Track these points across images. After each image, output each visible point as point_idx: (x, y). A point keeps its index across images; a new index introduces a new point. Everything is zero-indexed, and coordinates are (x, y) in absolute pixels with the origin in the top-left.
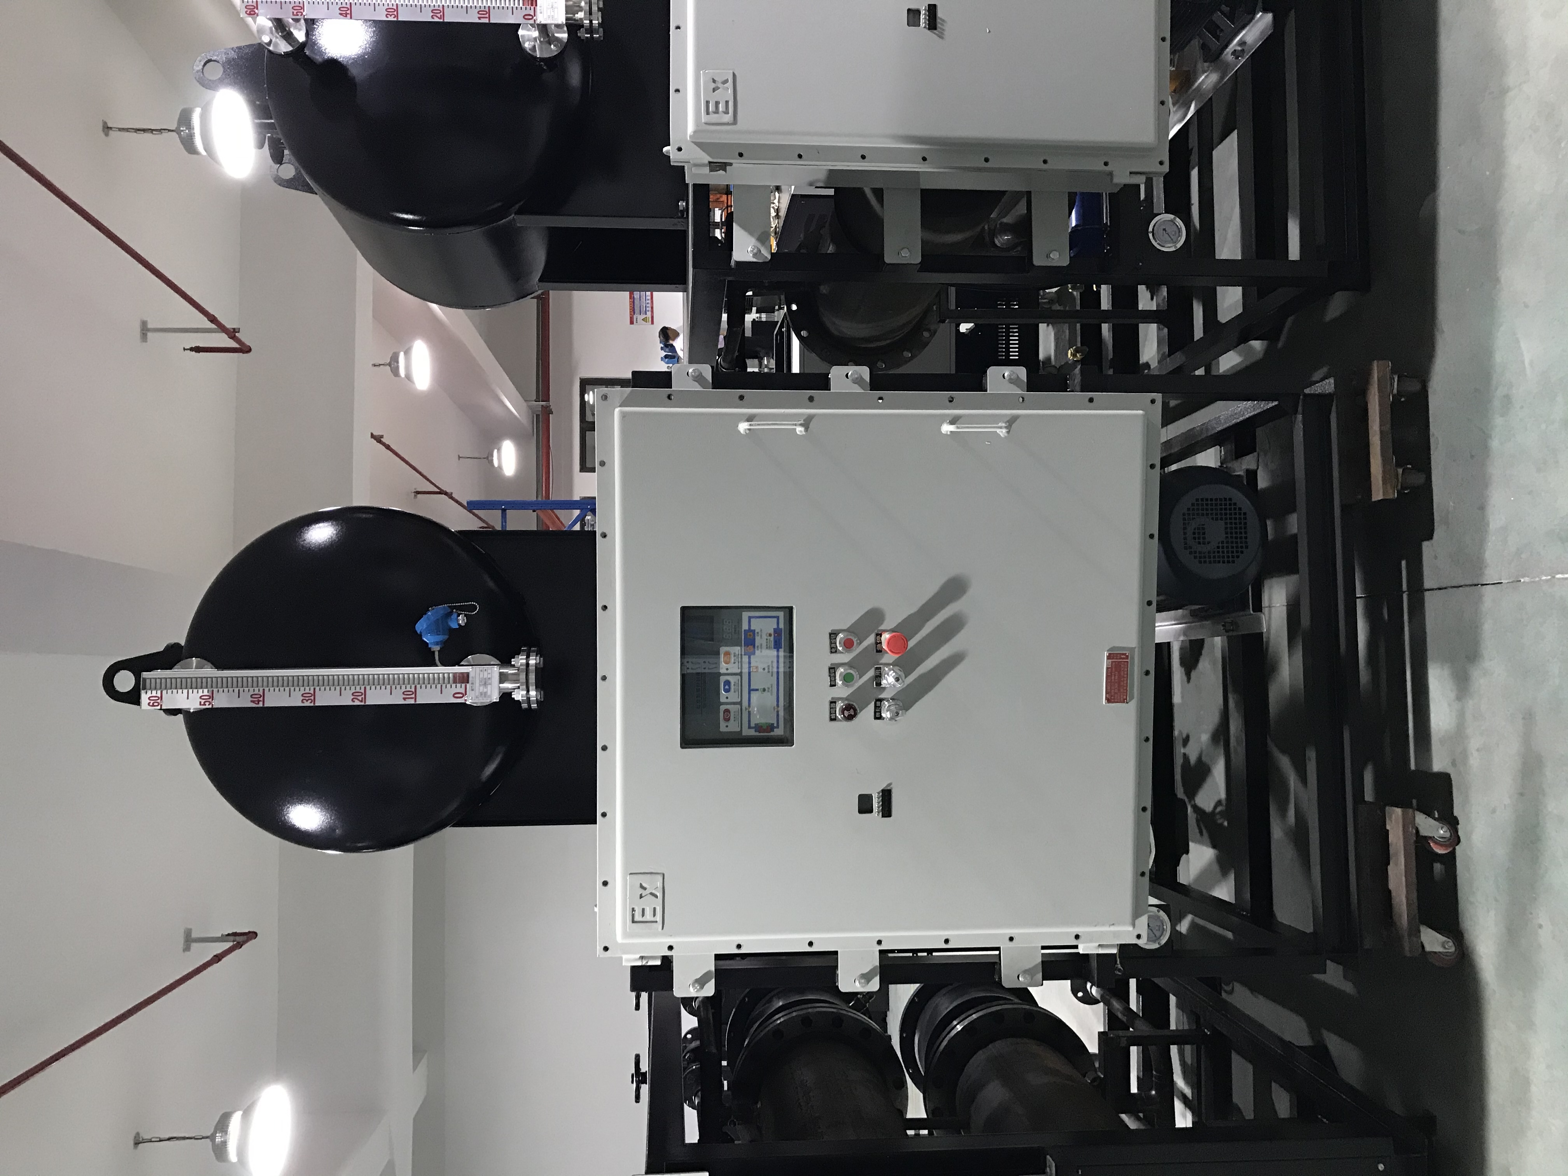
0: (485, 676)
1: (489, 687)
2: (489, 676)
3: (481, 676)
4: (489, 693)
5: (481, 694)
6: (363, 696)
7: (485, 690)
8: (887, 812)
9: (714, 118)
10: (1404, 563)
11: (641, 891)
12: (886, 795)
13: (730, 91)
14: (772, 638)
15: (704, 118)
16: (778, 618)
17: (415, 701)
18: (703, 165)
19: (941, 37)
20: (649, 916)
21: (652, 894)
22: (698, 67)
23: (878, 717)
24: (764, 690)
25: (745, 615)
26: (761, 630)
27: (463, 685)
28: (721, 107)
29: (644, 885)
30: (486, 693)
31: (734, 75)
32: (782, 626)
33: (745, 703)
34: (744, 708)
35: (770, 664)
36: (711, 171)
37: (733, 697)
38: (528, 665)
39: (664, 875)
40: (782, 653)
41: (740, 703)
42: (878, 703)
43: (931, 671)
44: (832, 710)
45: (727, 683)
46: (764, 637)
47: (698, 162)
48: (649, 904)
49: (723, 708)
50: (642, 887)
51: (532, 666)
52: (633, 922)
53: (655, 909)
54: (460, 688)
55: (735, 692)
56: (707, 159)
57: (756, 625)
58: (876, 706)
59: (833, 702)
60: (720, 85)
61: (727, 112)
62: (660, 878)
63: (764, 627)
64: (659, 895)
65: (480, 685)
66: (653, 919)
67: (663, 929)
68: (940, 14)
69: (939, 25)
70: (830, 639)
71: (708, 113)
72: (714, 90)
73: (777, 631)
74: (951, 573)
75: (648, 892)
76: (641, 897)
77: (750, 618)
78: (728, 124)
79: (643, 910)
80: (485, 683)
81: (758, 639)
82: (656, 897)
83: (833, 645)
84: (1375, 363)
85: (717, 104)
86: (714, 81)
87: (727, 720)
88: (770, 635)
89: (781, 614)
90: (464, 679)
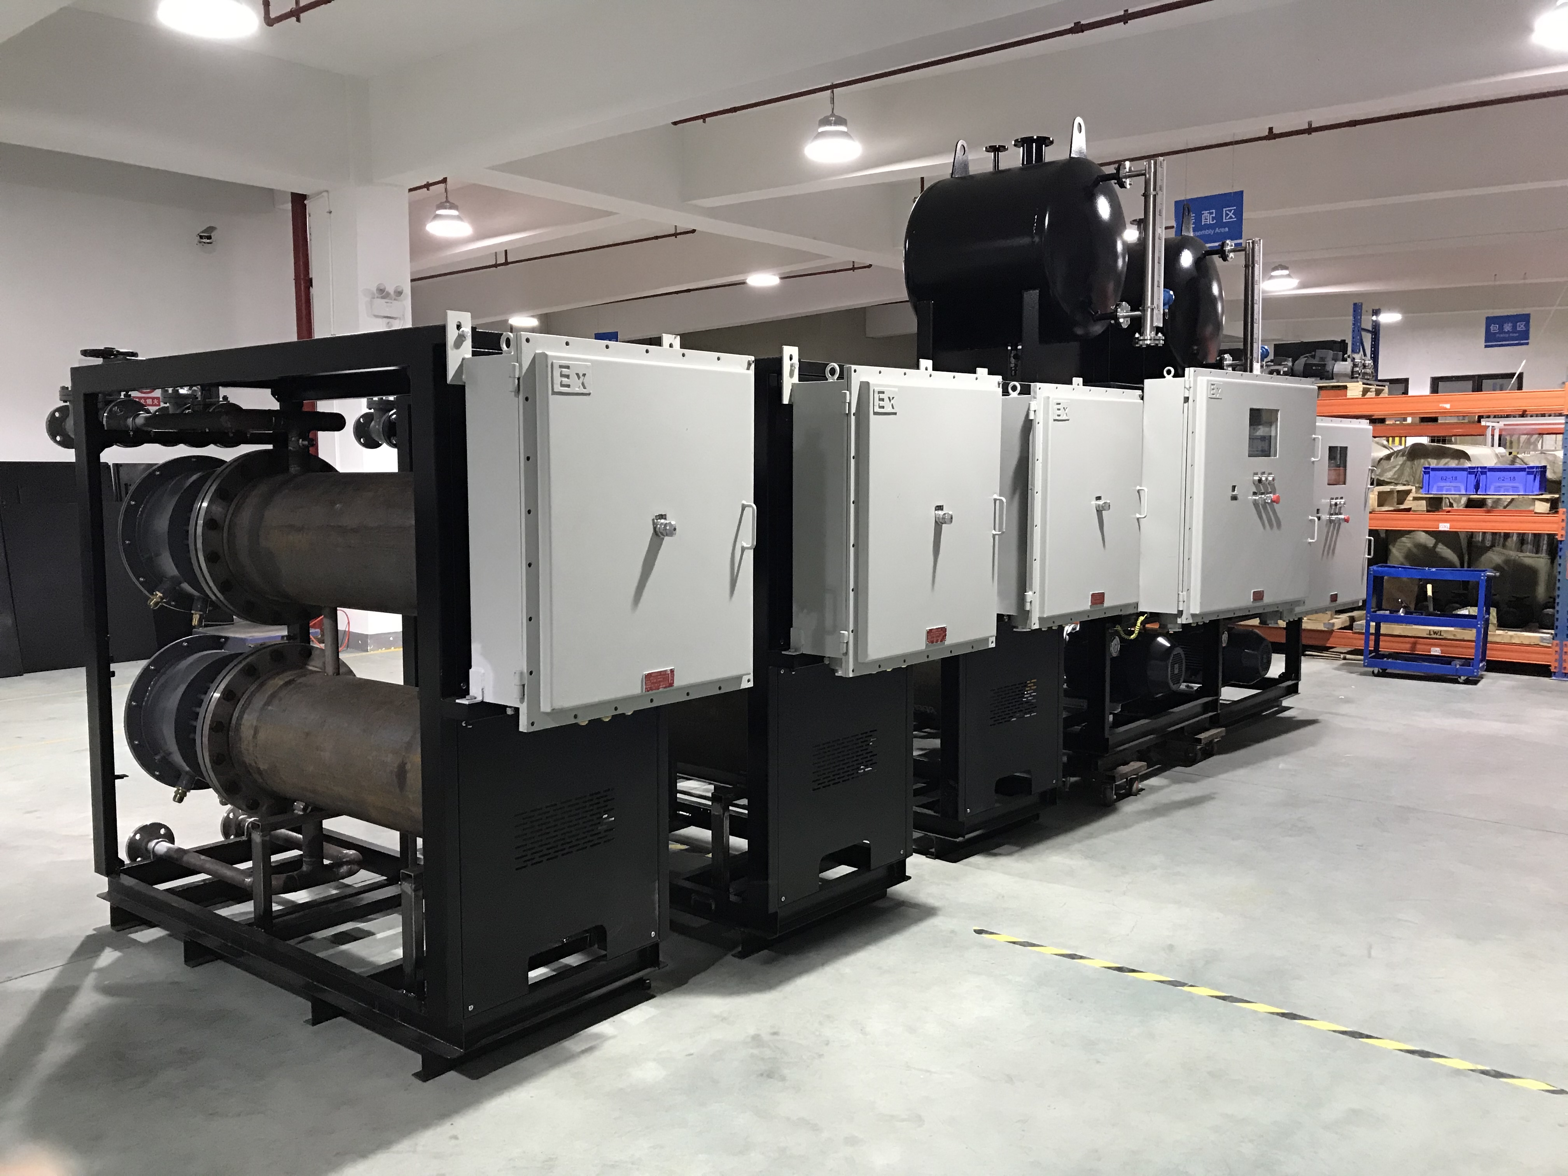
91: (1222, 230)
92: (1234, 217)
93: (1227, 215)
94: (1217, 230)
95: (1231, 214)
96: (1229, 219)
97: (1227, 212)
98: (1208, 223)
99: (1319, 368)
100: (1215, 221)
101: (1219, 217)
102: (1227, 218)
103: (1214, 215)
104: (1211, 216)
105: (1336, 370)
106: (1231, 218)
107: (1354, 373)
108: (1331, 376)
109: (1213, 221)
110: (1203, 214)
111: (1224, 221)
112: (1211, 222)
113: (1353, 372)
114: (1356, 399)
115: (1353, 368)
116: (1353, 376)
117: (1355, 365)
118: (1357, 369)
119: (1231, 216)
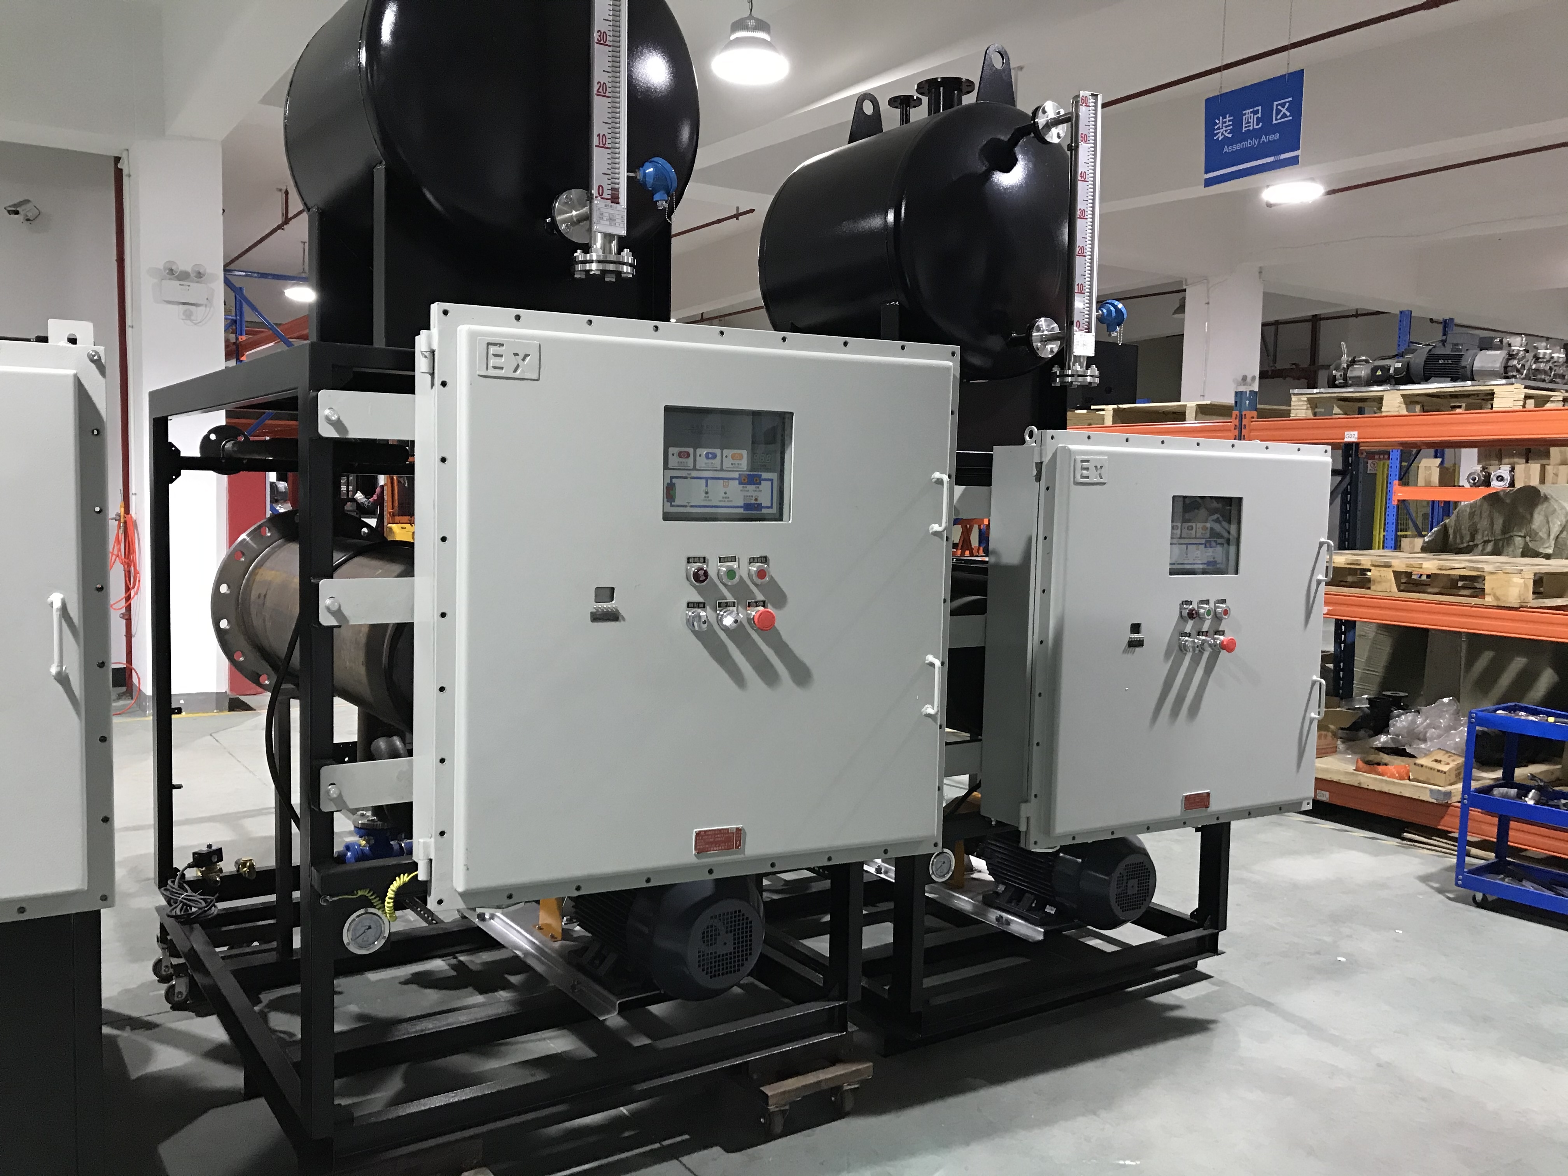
0: (617, 221)
1: (608, 223)
2: (617, 224)
3: (617, 216)
4: (602, 222)
5: (602, 214)
6: (602, 94)
7: (605, 218)
8: (597, 617)
9: (1079, 465)
10: (686, 1137)
11: (521, 356)
12: (613, 616)
13: (1095, 480)
14: (753, 502)
15: (1079, 458)
16: (771, 507)
17: (596, 146)
18: (1041, 457)
19: (1125, 651)
20: (493, 361)
21: (518, 366)
22: (1111, 455)
23: (691, 605)
24: (707, 493)
25: (774, 476)
26: (761, 491)
27: (609, 197)
28: (1085, 472)
29: (528, 359)
30: (602, 218)
31: (1105, 483)
32: (764, 511)
33: (694, 474)
34: (689, 472)
35: (730, 499)
36: (1037, 463)
37: (702, 462)
38: (624, 264)
39: (538, 380)
40: (741, 511)
41: (695, 469)
42: (702, 605)
43: (729, 656)
44: (696, 560)
45: (714, 456)
46: (754, 494)
47: (1043, 455)
48: (507, 363)
49: (691, 451)
50: (526, 356)
51: (622, 268)
52: (489, 344)
53: (502, 368)
54: (607, 194)
55: (706, 464)
56: (1046, 460)
57: (765, 486)
58: (699, 603)
59: (704, 560)
60: (1099, 472)
61: (1082, 477)
62: (535, 377)
63: (764, 495)
64: (518, 374)
65: (609, 214)
66: (491, 364)
67: (479, 375)
68: (1138, 649)
69: (1131, 649)
70: (761, 557)
71: (1082, 461)
72: (1096, 467)
73: (759, 507)
74: (815, 671)
75: (521, 362)
76: (516, 354)
77: (772, 480)
78: (1074, 477)
79: (501, 356)
80: (611, 220)
81: (753, 487)
82: (515, 371)
83: (756, 560)
84: (871, 1064)
85: (1087, 469)
86: (1101, 467)
87: (680, 455)
88: (756, 500)
89: (774, 510)
90: (615, 199)
91: (1271, 137)
92: (1288, 114)
93: (1278, 112)
94: (1264, 139)
95: (1284, 110)
96: (1281, 118)
97: (1279, 107)
98: (1251, 128)
99: (1450, 362)
100: (1261, 124)
101: (1266, 118)
102: (1278, 117)
103: (1259, 115)
104: (1255, 116)
105: (1477, 365)
106: (1285, 116)
107: (1509, 369)
108: (1469, 373)
109: (1258, 124)
110: (1245, 114)
111: (1274, 122)
112: (1256, 127)
113: (1506, 368)
114: (1512, 412)
115: (1508, 360)
116: (1506, 373)
117: (1511, 356)
118: (1515, 362)
119: (1284, 114)
